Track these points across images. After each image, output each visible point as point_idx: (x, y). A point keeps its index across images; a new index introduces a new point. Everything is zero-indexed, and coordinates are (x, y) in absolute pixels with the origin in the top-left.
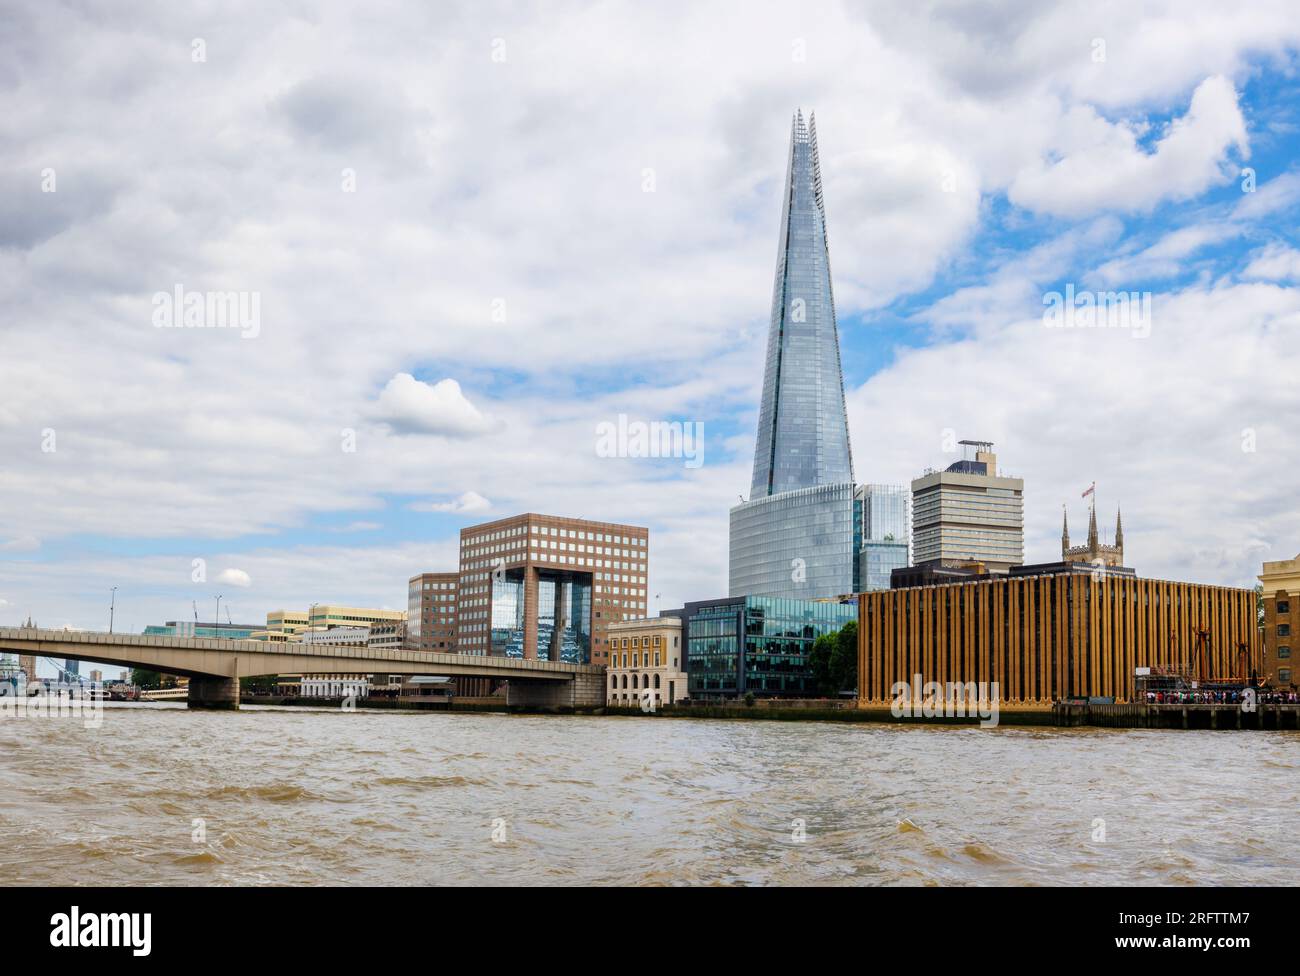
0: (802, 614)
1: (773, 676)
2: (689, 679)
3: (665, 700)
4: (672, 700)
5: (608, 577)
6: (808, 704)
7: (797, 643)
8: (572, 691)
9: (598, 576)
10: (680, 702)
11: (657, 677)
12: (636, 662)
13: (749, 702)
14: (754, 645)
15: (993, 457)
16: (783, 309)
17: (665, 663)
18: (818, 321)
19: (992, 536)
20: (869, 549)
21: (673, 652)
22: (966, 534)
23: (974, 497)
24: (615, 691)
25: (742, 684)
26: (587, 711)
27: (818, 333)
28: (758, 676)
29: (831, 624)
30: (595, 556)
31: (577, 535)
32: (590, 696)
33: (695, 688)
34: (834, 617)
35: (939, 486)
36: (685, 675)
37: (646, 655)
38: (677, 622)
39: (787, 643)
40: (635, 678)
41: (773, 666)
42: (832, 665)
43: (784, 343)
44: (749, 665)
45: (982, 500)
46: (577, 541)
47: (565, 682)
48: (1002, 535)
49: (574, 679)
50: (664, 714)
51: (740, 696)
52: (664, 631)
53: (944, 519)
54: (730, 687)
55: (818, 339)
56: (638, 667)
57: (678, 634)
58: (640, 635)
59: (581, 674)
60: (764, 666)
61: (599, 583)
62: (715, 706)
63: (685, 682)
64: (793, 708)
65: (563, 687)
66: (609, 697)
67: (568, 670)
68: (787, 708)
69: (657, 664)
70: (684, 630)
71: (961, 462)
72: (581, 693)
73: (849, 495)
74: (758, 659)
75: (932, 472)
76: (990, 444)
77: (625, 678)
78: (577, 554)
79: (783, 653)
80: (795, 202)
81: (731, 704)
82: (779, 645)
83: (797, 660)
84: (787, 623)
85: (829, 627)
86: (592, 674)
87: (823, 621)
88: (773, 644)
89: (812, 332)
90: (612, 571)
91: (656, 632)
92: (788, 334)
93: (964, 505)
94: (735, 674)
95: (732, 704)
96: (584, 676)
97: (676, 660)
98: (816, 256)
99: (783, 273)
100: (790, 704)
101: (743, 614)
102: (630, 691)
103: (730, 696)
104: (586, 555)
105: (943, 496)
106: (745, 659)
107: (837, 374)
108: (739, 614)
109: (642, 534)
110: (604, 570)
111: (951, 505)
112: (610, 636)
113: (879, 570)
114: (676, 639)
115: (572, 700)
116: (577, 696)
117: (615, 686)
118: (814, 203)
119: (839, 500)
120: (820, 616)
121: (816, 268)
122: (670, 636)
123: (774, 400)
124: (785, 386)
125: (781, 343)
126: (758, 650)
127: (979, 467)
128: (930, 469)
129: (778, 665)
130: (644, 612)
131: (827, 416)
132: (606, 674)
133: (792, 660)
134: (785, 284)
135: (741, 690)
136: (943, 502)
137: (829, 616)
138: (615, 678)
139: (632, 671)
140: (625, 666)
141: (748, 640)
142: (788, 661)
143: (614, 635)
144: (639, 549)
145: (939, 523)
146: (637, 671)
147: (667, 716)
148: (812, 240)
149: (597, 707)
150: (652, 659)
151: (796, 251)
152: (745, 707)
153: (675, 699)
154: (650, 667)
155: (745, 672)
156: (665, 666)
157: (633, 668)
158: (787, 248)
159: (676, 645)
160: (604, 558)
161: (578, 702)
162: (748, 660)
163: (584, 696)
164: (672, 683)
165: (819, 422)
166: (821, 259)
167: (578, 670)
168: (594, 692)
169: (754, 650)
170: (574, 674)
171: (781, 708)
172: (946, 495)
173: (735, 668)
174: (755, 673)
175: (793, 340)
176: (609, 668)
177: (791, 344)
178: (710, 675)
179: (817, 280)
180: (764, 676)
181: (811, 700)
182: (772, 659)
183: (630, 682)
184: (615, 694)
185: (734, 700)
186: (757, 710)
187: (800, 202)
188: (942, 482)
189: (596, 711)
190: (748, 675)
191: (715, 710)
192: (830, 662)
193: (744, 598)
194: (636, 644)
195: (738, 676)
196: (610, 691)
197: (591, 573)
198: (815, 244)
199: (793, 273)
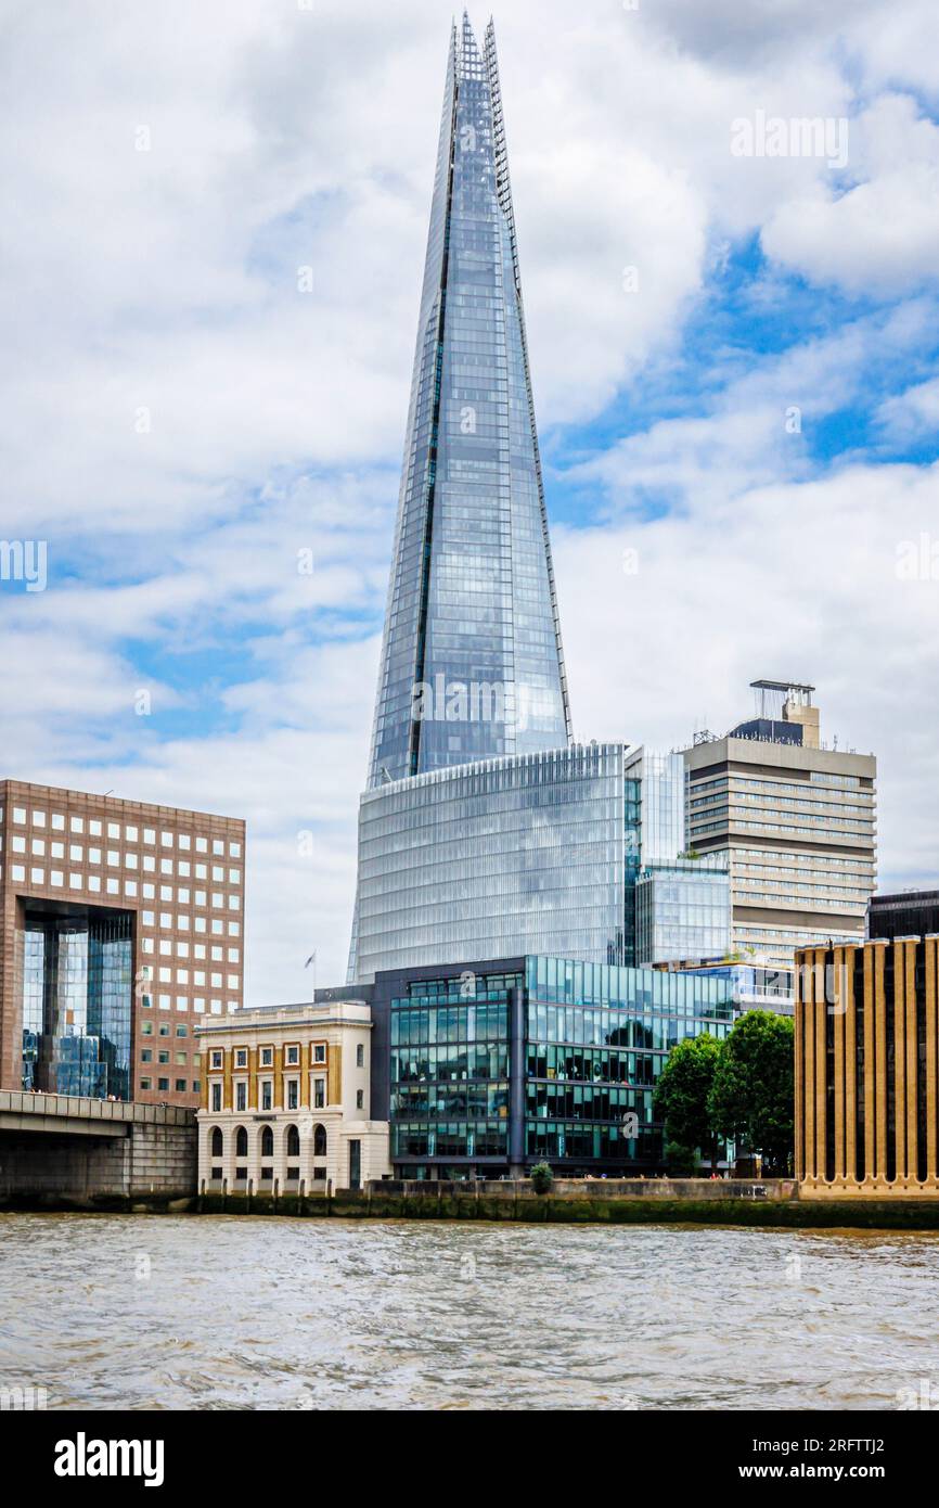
0: (632, 998)
1: (578, 1128)
2: (392, 1135)
3: (339, 1179)
4: (354, 1182)
5: (166, 921)
6: (680, 1189)
7: (622, 1058)
8: (126, 1162)
9: (147, 919)
10: (376, 1185)
11: (320, 1132)
12: (267, 1099)
13: (542, 1186)
14: (543, 1061)
15: (813, 713)
16: (437, 407)
17: (338, 1101)
18: (503, 433)
19: (820, 864)
20: (659, 876)
21: (354, 1077)
22: (772, 858)
23: (789, 788)
24: (217, 1162)
25: (517, 1147)
26: (158, 1204)
27: (504, 456)
28: (551, 1128)
29: (685, 1018)
30: (140, 876)
31: (105, 829)
32: (163, 1172)
33: (407, 1151)
34: (690, 1004)
35: (723, 766)
36: (382, 1126)
37: (293, 1084)
38: (360, 1012)
39: (605, 1058)
40: (267, 1134)
41: (578, 1107)
42: (717, 1105)
43: (440, 474)
44: (532, 1104)
45: (802, 793)
46: (104, 843)
47: (108, 1142)
48: (837, 861)
49: (130, 1134)
50: (337, 1210)
51: (515, 1172)
52: (334, 1031)
53: (733, 828)
54: (492, 1152)
55: (505, 469)
56: (274, 1110)
57: (364, 1038)
58: (278, 1039)
59: (144, 1125)
60: (562, 1107)
61: (148, 933)
62: (460, 1194)
63: (384, 1142)
64: (646, 1196)
65: (103, 1152)
66: (204, 1173)
67: (117, 1116)
68: (633, 1197)
69: (320, 1104)
70: (378, 1030)
71: (758, 721)
72: (145, 1165)
73: (616, 768)
74: (551, 1091)
75: (710, 738)
76: (808, 690)
77: (242, 1134)
78: (105, 871)
79: (597, 1079)
80: (458, 196)
81: (495, 1189)
82: (588, 1063)
83: (623, 1093)
84: (605, 1015)
85: (680, 1024)
86: (165, 1125)
87: (667, 1013)
88: (578, 1060)
89: (493, 455)
90: (175, 908)
91: (317, 1035)
92: (447, 458)
93: (770, 804)
94: (503, 1126)
95: (500, 1189)
96: (150, 1129)
97: (360, 1093)
98: (499, 304)
99: (436, 335)
100: (638, 1188)
101: (520, 994)
102: (253, 1161)
103: (493, 1172)
104: (123, 874)
105: (732, 785)
106: (526, 1092)
107: (541, 539)
108: (511, 992)
109: (234, 831)
110: (158, 907)
111: (747, 802)
112: (204, 1044)
113: (677, 918)
114: (360, 1048)
115: (126, 1180)
116: (136, 1172)
117: (217, 1150)
118: (494, 199)
119: (596, 777)
120: (665, 1002)
121: (500, 327)
122: (349, 1043)
123: (419, 584)
124: (441, 557)
125: (433, 470)
126: (550, 1073)
127: (789, 732)
128: (705, 733)
129: (587, 1104)
130: (238, 995)
131: (521, 621)
132: (196, 1126)
133: (613, 1093)
134: (440, 357)
135: (516, 1159)
136: (731, 796)
137: (681, 1003)
138: (217, 1134)
139: (258, 1119)
140: (242, 1107)
141: (531, 1053)
142: (606, 1097)
143: (215, 1042)
144: (225, 861)
145: (724, 838)
146: (270, 1118)
147: (349, 1216)
148: (491, 271)
149: (176, 1196)
150: (307, 1091)
151: (461, 292)
152: (531, 1195)
153: (364, 1178)
154: (225, 1111)
155: (525, 1120)
156: (340, 1108)
157: (262, 1112)
158: (444, 285)
159: (359, 1062)
160: (159, 880)
161: (139, 1186)
162: (532, 1094)
163: (149, 1172)
164: (355, 1146)
165: (507, 631)
166: (509, 311)
167: (139, 1117)
168: (171, 1163)
169: (543, 1074)
170: (128, 1126)
171: (616, 1198)
172: (737, 782)
173: (503, 1111)
174: (546, 1122)
175: (457, 469)
176: (202, 1112)
177: (452, 474)
178: (442, 1126)
179: (501, 351)
180: (561, 1128)
181: (685, 1180)
182: (577, 1091)
183: (254, 1142)
184: (217, 1169)
185: (503, 1180)
186: (557, 1202)
187: (467, 196)
188: (729, 759)
189: (173, 1204)
190: (531, 1127)
191: (460, 1202)
192: (710, 1099)
193: (523, 959)
194: (267, 1060)
195: (509, 1129)
196: (206, 1162)
197: (133, 913)
198: (498, 281)
199: (456, 335)
